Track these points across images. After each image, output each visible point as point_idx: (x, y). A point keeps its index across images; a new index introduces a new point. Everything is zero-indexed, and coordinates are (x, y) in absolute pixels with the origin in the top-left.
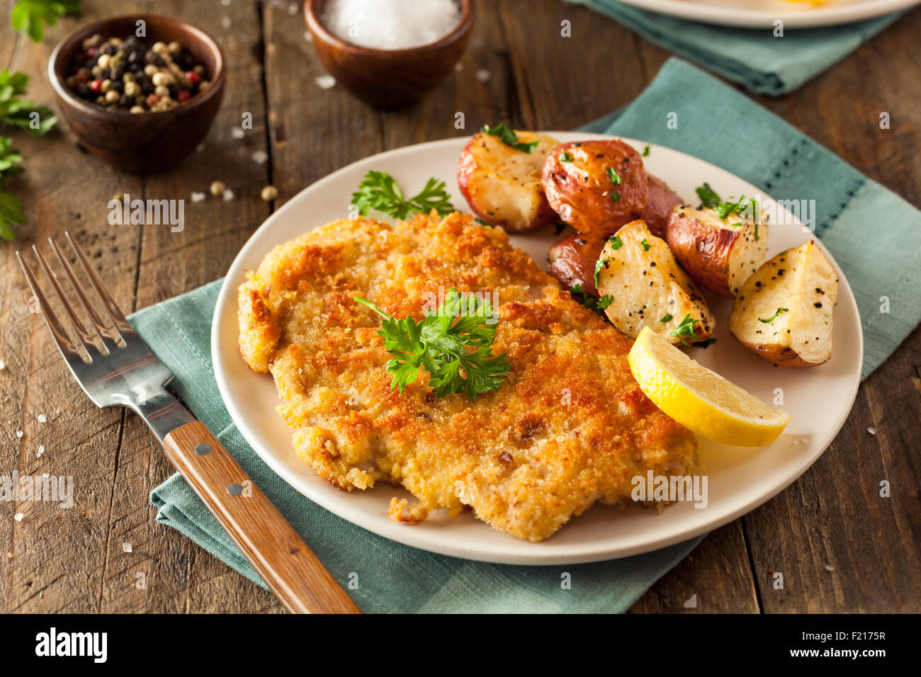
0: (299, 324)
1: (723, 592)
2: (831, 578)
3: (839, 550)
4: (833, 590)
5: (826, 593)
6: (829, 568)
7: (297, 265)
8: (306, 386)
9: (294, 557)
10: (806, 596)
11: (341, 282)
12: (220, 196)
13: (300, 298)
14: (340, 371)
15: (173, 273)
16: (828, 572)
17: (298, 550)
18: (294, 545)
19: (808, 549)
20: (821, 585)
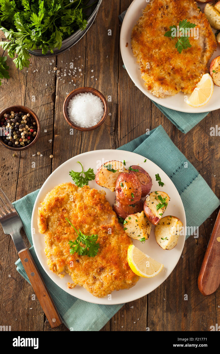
0: (52, 223)
1: (139, 304)
2: (164, 302)
3: (168, 293)
4: (164, 306)
5: (162, 306)
6: (164, 299)
7: (53, 204)
8: (52, 244)
9: (44, 297)
10: (158, 306)
11: (63, 210)
12: (40, 155)
13: (53, 215)
14: (60, 242)
15: (26, 183)
16: (164, 300)
17: (45, 295)
18: (45, 294)
19: (161, 292)
20: (162, 304)
